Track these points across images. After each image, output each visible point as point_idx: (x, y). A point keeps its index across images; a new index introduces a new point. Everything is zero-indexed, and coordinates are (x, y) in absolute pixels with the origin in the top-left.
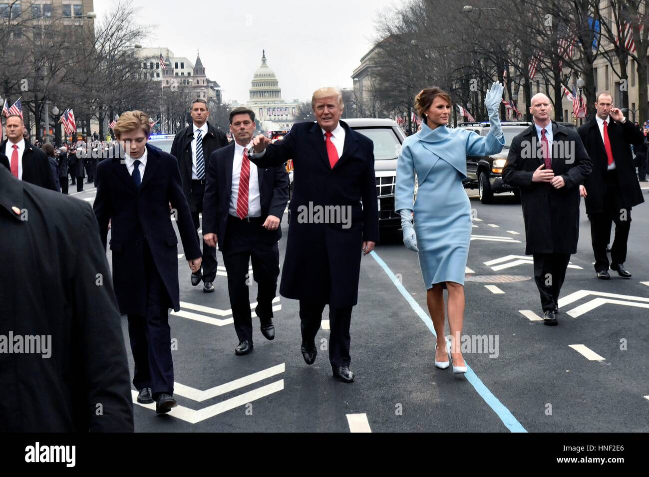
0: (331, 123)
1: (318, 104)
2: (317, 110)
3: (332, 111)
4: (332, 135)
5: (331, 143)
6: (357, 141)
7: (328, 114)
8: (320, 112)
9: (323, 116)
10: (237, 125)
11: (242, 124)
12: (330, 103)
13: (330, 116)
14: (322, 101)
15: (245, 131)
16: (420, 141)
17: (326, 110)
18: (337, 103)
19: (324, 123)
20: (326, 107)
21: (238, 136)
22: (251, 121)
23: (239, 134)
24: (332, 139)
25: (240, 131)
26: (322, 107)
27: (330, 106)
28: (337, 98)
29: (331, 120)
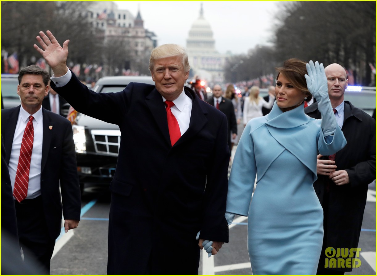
0: (173, 89)
1: (157, 66)
2: (156, 73)
3: (175, 74)
4: (173, 105)
5: (172, 115)
6: (205, 114)
7: (170, 79)
8: (160, 76)
9: (164, 81)
10: (26, 86)
11: (32, 86)
12: (172, 65)
13: (172, 81)
14: (161, 62)
15: (35, 95)
16: (267, 125)
17: (168, 74)
18: (182, 65)
19: (164, 90)
20: (167, 70)
21: (25, 100)
22: (43, 85)
23: (27, 98)
24: (173, 110)
25: (28, 95)
26: (162, 69)
27: (172, 69)
28: (182, 58)
29: (174, 85)
